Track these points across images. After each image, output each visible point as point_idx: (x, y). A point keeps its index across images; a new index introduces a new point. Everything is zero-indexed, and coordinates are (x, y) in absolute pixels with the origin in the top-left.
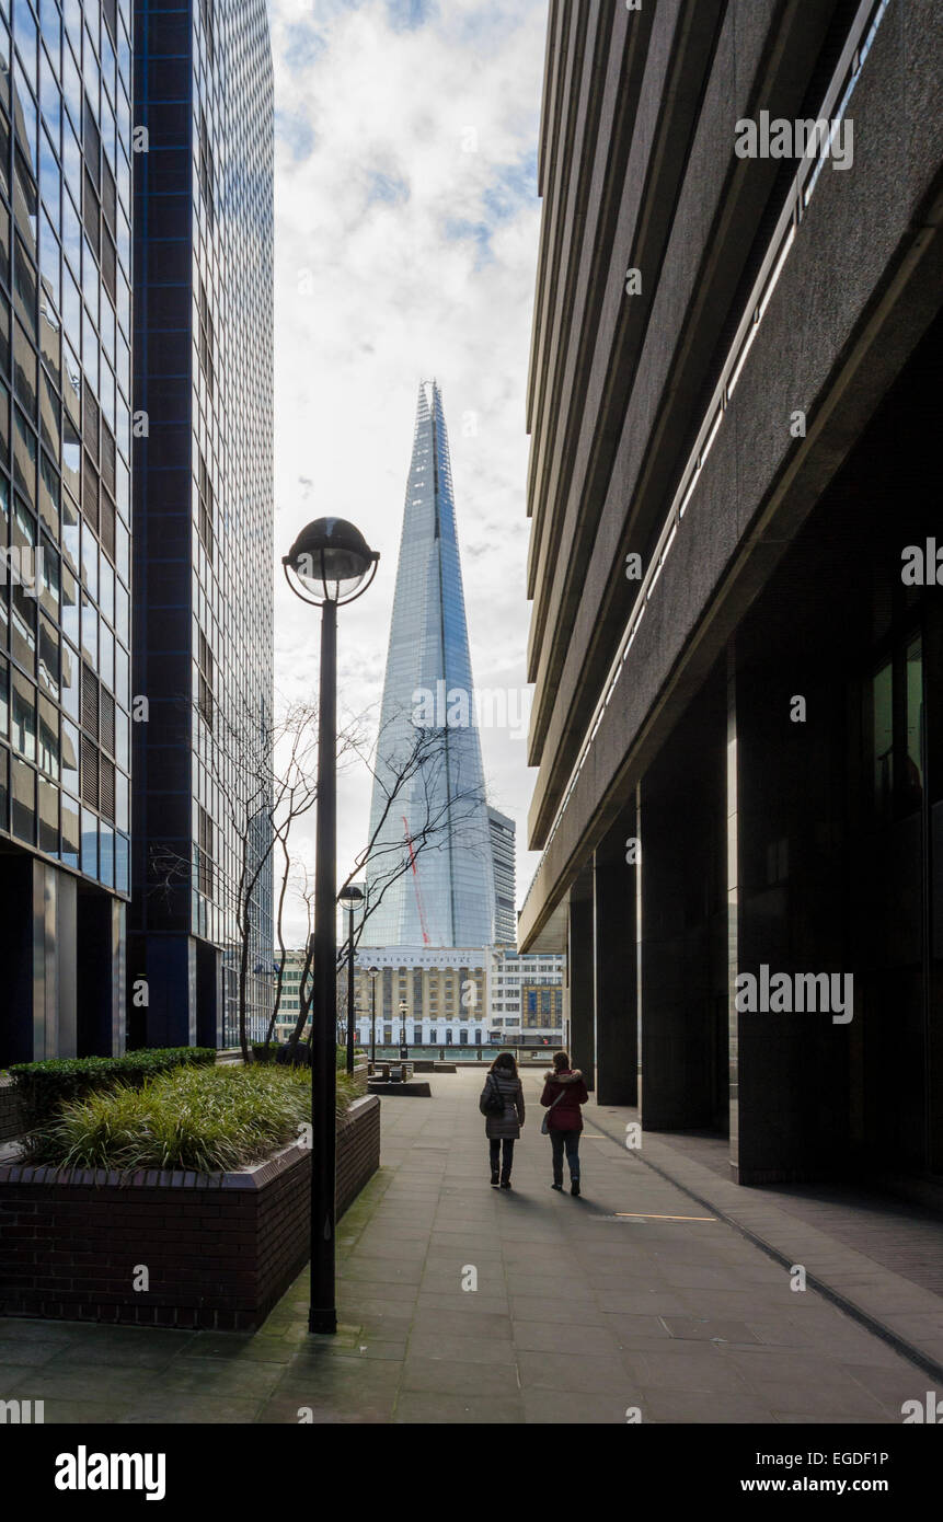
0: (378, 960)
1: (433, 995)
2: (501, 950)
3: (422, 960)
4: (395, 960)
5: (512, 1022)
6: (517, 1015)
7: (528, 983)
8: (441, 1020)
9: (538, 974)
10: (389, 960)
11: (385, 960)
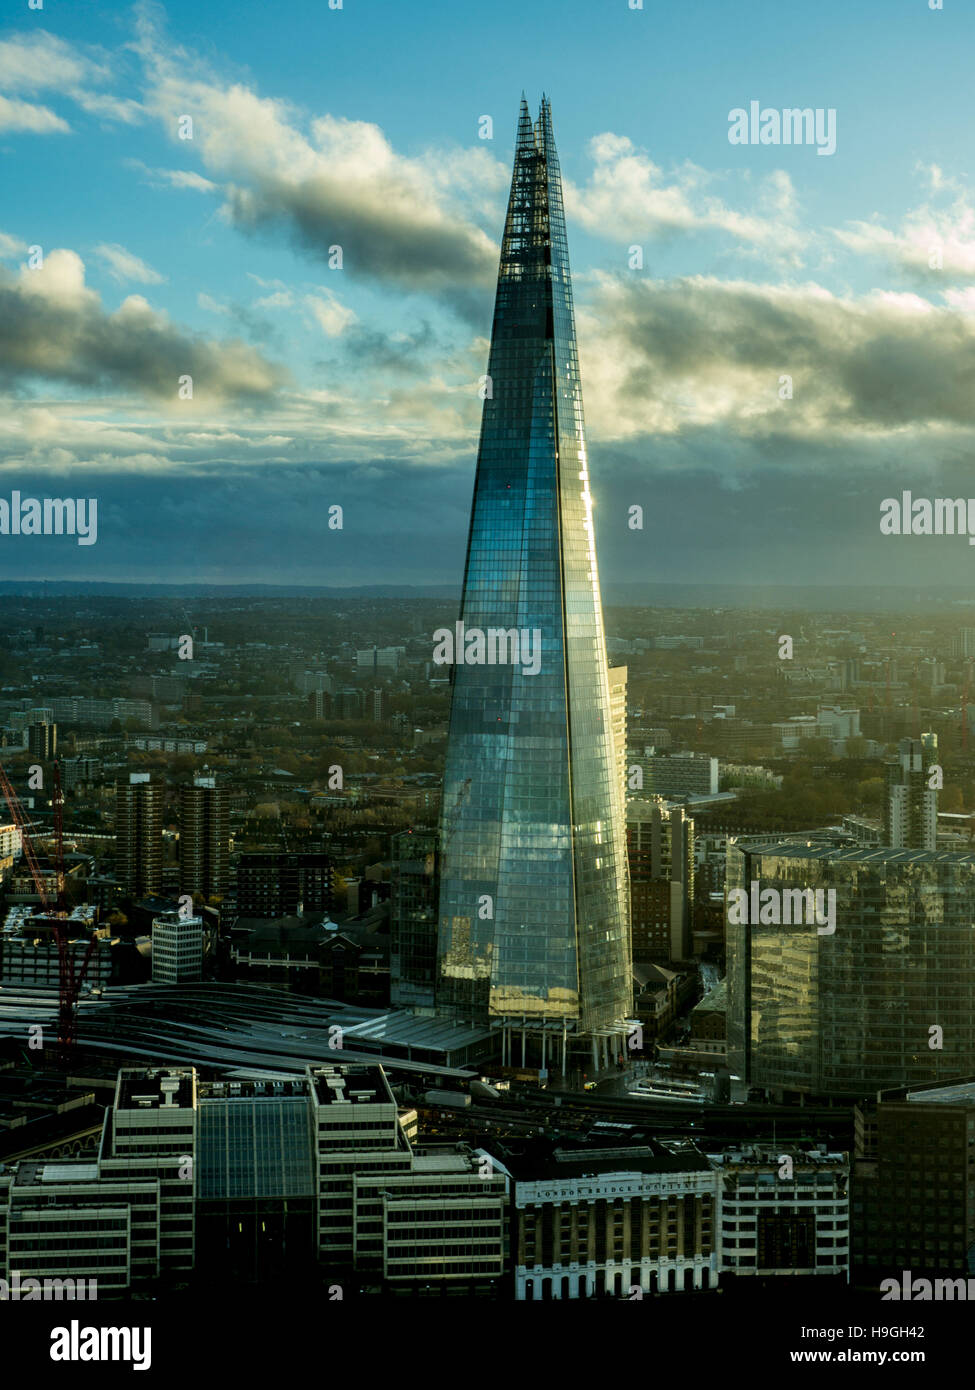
0: (590, 1191)
1: (654, 1229)
2: (733, 1172)
3: (640, 1188)
4: (609, 1191)
5: (747, 1261)
6: (752, 1252)
7: (766, 1212)
8: (664, 1259)
9: (776, 1204)
10: (602, 1191)
11: (598, 1191)
